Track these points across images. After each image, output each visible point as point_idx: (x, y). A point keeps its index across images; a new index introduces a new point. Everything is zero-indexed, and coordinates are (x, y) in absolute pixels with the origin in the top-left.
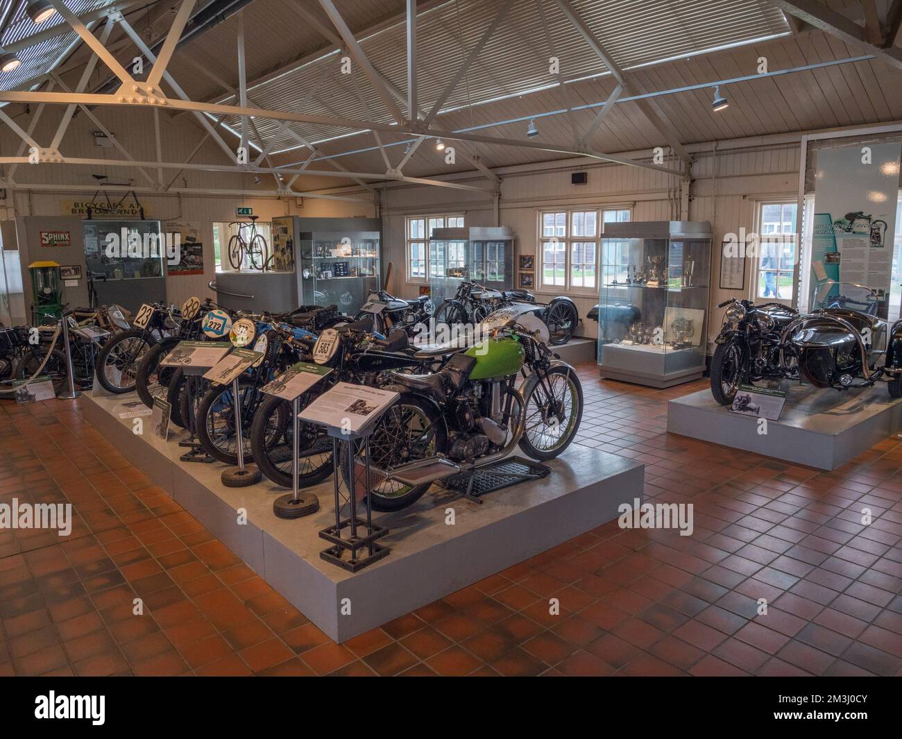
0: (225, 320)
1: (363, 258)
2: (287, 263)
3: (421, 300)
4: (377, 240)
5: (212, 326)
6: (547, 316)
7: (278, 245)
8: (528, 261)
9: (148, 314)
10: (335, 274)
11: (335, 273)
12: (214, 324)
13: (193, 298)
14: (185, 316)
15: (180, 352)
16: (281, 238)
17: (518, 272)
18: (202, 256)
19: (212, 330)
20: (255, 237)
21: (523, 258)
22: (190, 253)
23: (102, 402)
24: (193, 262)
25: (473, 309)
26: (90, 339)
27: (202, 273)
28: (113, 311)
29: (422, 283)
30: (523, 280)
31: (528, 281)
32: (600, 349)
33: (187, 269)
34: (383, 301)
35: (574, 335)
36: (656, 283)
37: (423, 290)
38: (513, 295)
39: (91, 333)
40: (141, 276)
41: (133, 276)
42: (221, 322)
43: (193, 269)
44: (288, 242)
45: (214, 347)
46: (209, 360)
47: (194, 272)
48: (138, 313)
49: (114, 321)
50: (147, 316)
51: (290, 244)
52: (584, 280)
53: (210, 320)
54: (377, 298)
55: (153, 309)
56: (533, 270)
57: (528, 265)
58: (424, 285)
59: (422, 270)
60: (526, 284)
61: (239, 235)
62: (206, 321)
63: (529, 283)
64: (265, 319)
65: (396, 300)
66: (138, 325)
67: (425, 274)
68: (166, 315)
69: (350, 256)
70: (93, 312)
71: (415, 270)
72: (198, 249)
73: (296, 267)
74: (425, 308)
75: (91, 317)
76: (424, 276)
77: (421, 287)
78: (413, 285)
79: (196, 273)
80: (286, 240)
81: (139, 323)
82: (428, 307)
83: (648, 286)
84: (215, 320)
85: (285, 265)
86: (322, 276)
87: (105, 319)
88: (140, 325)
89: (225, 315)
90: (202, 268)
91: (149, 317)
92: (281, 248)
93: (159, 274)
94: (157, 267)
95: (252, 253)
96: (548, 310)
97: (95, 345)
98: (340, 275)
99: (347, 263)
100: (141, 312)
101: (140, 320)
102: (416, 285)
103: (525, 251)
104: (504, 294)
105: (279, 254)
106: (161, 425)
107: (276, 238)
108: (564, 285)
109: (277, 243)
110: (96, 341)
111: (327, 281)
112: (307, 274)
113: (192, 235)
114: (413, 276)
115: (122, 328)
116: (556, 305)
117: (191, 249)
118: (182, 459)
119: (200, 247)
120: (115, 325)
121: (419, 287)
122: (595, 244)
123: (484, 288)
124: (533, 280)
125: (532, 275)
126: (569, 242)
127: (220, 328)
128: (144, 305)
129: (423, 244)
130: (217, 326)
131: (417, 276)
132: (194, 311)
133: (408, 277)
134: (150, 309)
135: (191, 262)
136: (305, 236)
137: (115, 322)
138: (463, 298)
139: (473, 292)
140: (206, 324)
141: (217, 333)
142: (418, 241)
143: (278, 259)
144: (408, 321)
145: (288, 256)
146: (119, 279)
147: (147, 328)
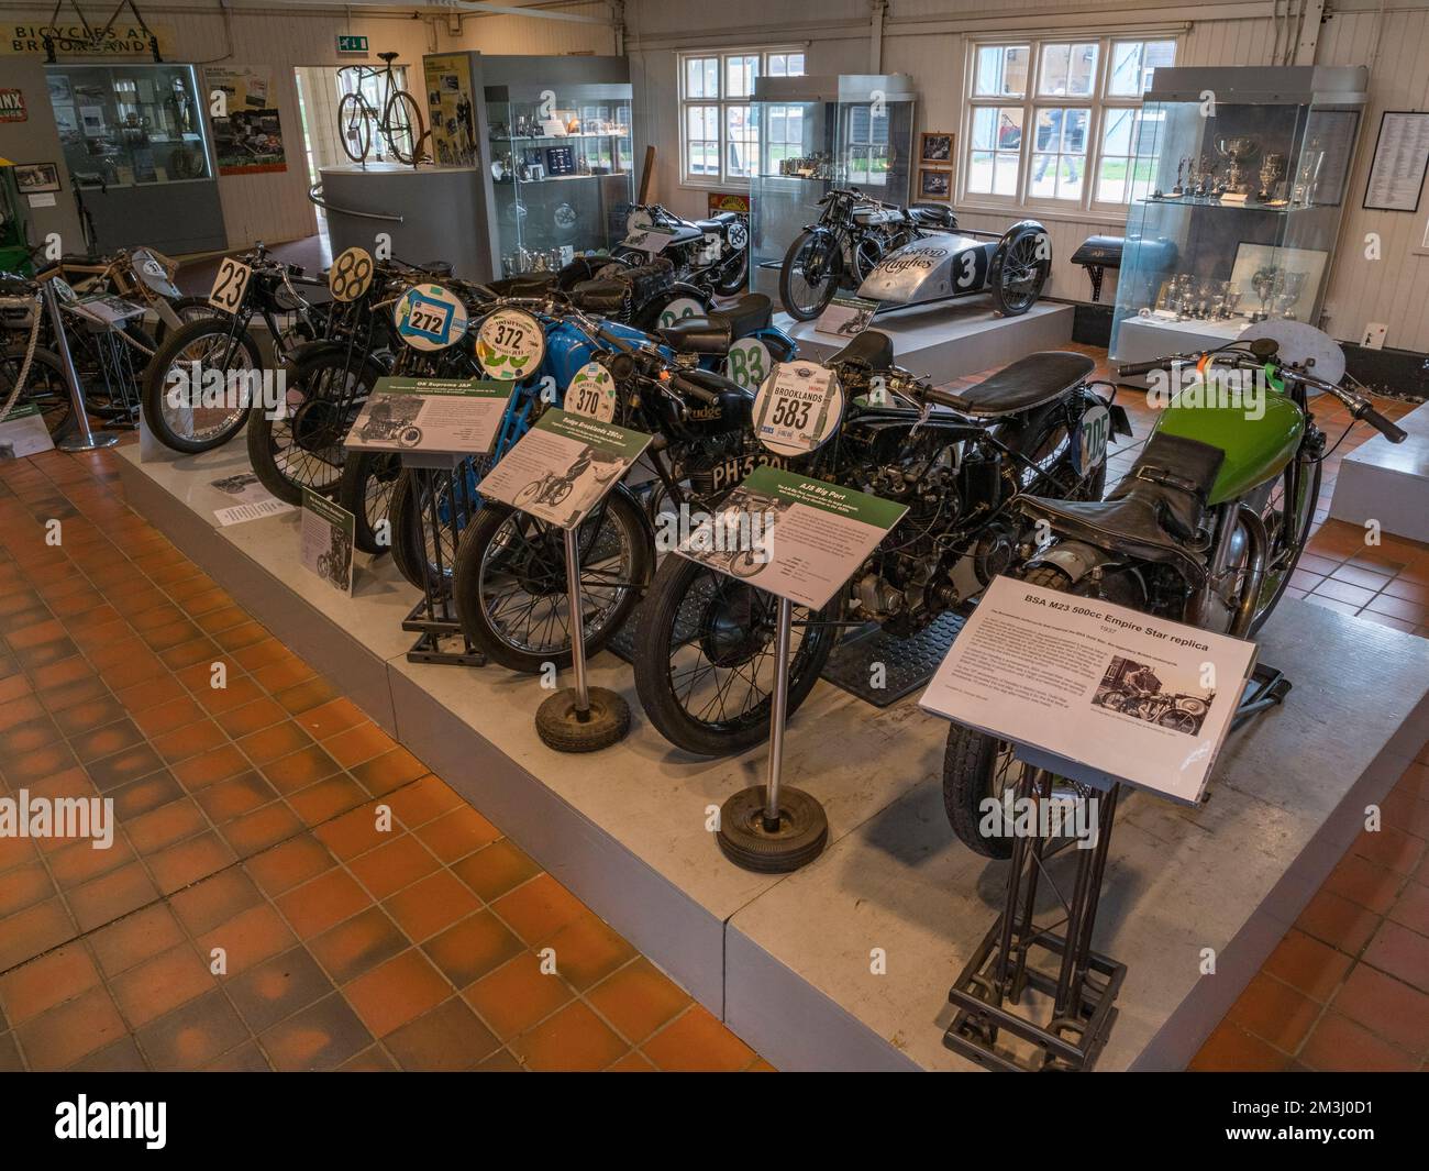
0: (451, 308)
1: (602, 137)
2: (460, 149)
3: (723, 221)
4: (628, 101)
5: (422, 324)
6: (1002, 260)
7: (440, 113)
8: (943, 146)
9: (238, 280)
10: (551, 172)
11: (550, 168)
12: (425, 319)
13: (352, 250)
14: (339, 293)
15: (384, 409)
16: (443, 98)
17: (919, 166)
18: (280, 135)
19: (423, 334)
20: (394, 96)
21: (929, 140)
22: (257, 131)
23: (163, 475)
24: (264, 148)
25: (853, 245)
26: (107, 325)
27: (283, 168)
28: (143, 261)
29: (713, 186)
30: (927, 182)
31: (938, 184)
32: (1118, 327)
33: (255, 162)
34: (659, 225)
35: (1041, 294)
36: (1243, 197)
37: (715, 200)
38: (922, 215)
39: (107, 313)
40: (170, 178)
41: (153, 177)
42: (442, 314)
43: (266, 161)
44: (460, 108)
45: (468, 394)
46: (469, 431)
47: (267, 167)
48: (214, 280)
49: (146, 281)
50: (238, 286)
51: (465, 112)
52: (1057, 183)
53: (415, 309)
54: (648, 221)
55: (248, 269)
56: (951, 164)
57: (939, 153)
58: (716, 191)
59: (713, 160)
60: (933, 192)
61: (359, 93)
62: (402, 310)
63: (940, 190)
64: (557, 310)
65: (684, 222)
66: (218, 305)
67: (720, 168)
68: (277, 281)
69: (579, 135)
70: (100, 263)
71: (696, 159)
72: (271, 121)
73: (480, 158)
74: (730, 237)
75: (99, 275)
76: (716, 173)
77: (711, 195)
78: (694, 190)
79: (273, 170)
80: (457, 102)
81: (221, 300)
82: (735, 236)
83: (1224, 204)
84: (425, 308)
85: (456, 153)
86: (528, 175)
87: (127, 277)
88: (224, 306)
89: (448, 296)
90: (282, 160)
91: (243, 287)
92: (445, 118)
93: (204, 174)
94: (197, 158)
95: (389, 130)
96: (1003, 249)
97: (117, 336)
98: (558, 173)
99: (570, 149)
100: (222, 277)
101: (223, 294)
102: (701, 190)
103: (934, 125)
104: (905, 213)
105: (440, 132)
106: (331, 557)
107: (434, 99)
108: (1013, 192)
109: (437, 108)
110: (120, 329)
111: (536, 183)
112: (496, 171)
113: (258, 94)
114: (692, 171)
115: (165, 297)
116: (1018, 238)
117: (258, 122)
118: (411, 658)
119: (274, 118)
120: (150, 290)
121: (706, 195)
122: (1089, 112)
123: (880, 203)
124: (950, 183)
125: (948, 174)
126: (1032, 107)
127: (440, 329)
128: (227, 261)
129: (715, 109)
130: (432, 324)
131: (701, 172)
132: (360, 281)
133: (683, 175)
134: (241, 270)
135: (261, 147)
136: (495, 94)
137: (150, 284)
138: (836, 221)
139: (856, 210)
140: (406, 319)
141: (433, 338)
142: (703, 102)
143: (440, 141)
144: (700, 263)
145: (462, 137)
146: (129, 185)
147: (240, 312)
